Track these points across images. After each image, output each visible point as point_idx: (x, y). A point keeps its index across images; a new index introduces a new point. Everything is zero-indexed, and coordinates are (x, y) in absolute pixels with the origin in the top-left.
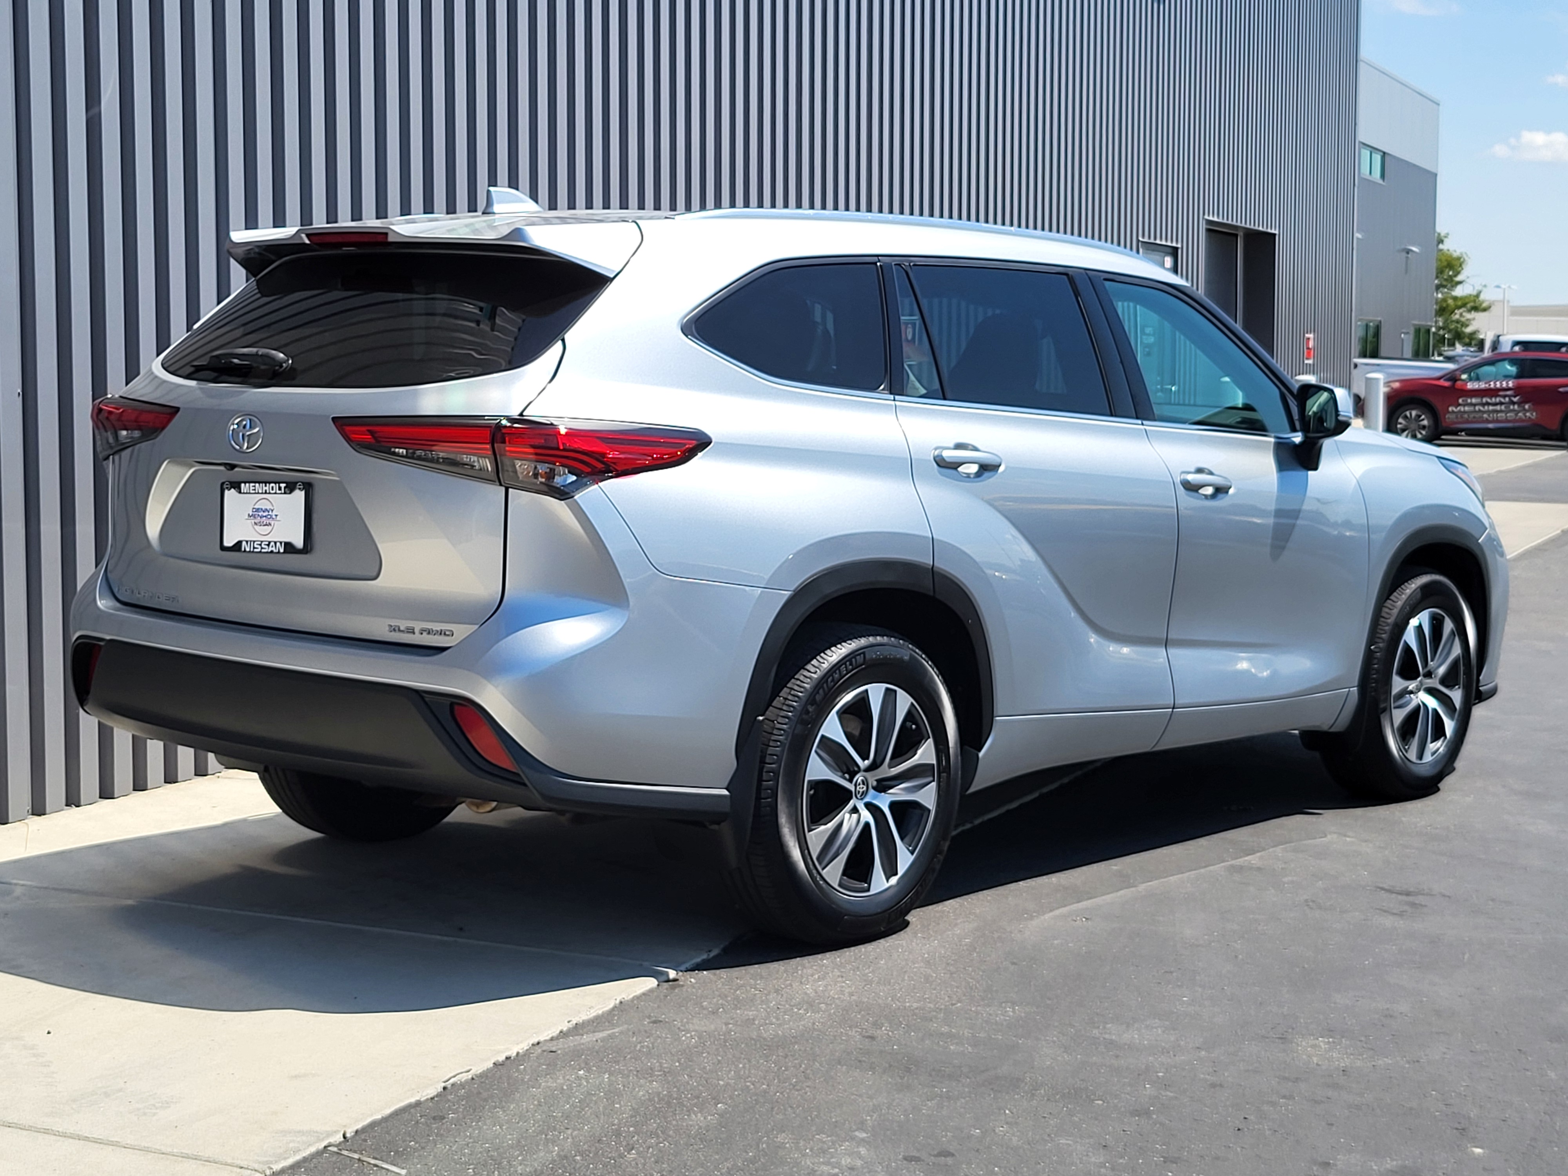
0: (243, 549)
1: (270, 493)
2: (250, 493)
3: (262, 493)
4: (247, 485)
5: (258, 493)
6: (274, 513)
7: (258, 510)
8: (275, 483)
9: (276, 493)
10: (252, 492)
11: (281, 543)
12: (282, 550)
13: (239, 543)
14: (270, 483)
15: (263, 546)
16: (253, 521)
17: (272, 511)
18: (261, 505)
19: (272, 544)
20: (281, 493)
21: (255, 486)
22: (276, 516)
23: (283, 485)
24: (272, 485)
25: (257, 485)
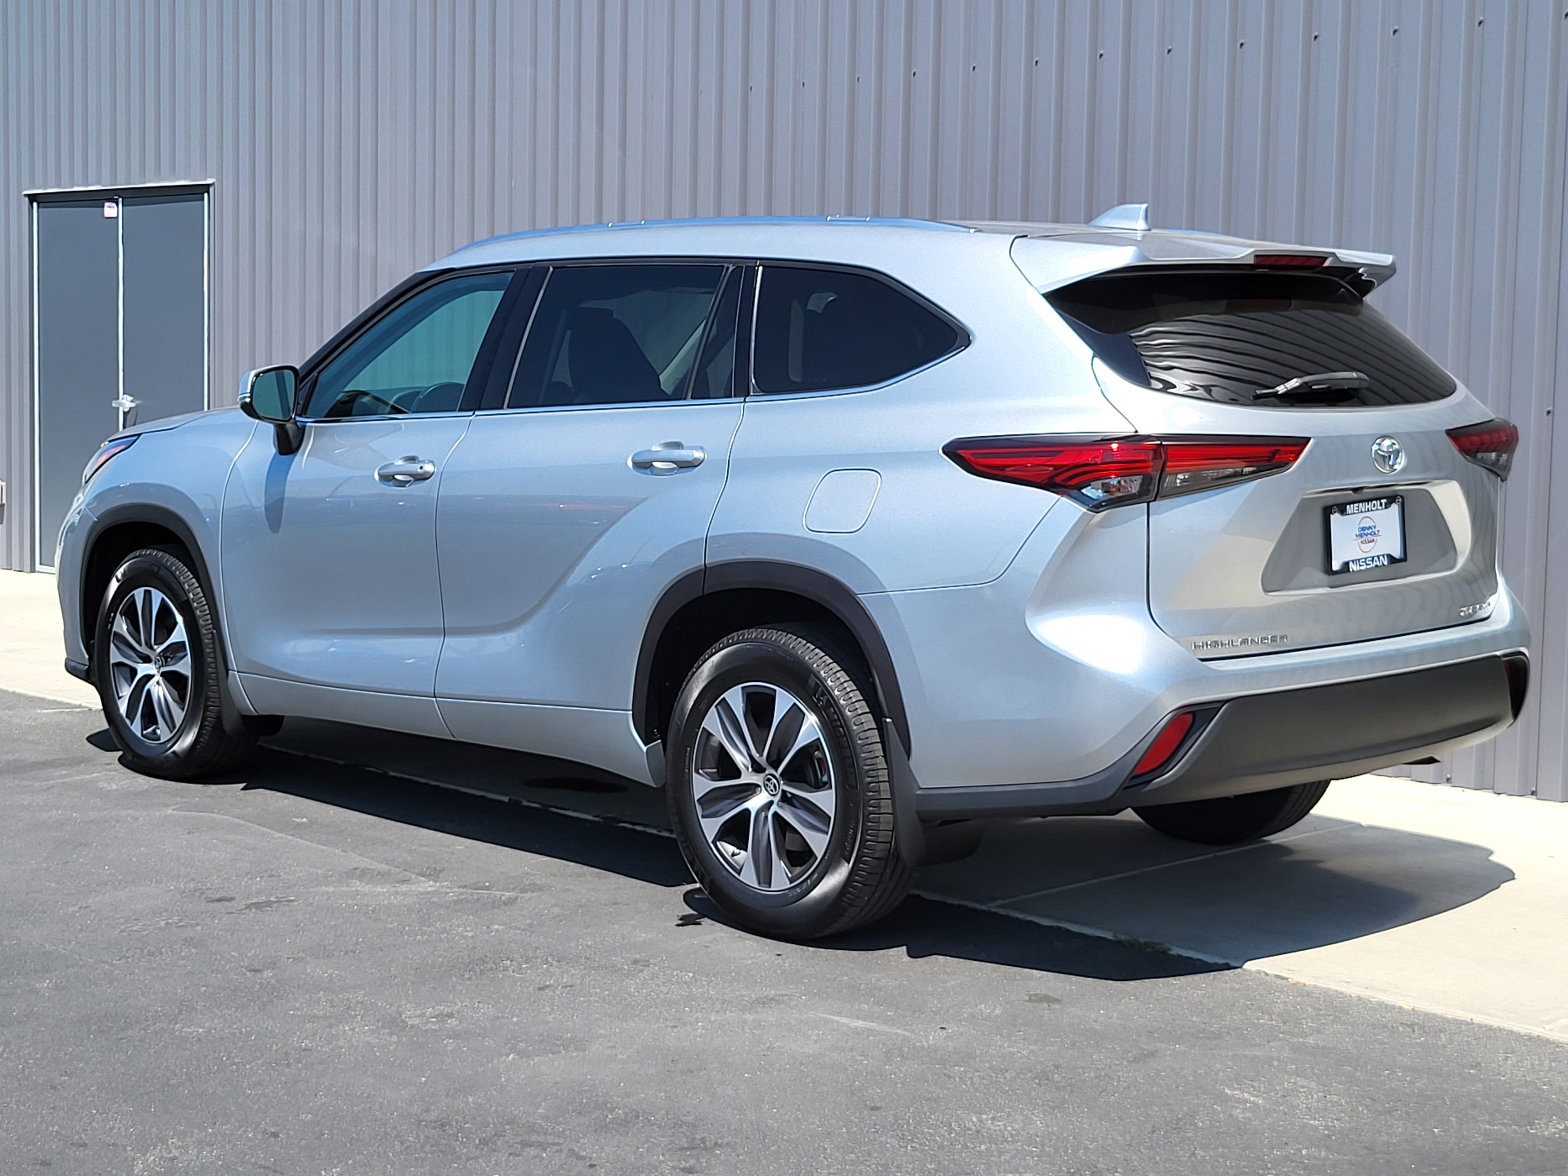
0: (1351, 570)
1: (1372, 510)
2: (1354, 513)
3: (1365, 512)
4: (1352, 506)
5: (1362, 512)
6: (1377, 529)
7: (1363, 529)
8: (1376, 499)
9: (1377, 509)
10: (1355, 512)
11: (1383, 556)
12: (1386, 563)
13: (1347, 564)
14: (1371, 500)
15: (1368, 563)
16: (1360, 541)
17: (1375, 527)
18: (1367, 523)
19: (1376, 558)
20: (1382, 509)
21: (1358, 507)
22: (1378, 531)
23: (1384, 501)
24: (1375, 502)
25: (1361, 504)
